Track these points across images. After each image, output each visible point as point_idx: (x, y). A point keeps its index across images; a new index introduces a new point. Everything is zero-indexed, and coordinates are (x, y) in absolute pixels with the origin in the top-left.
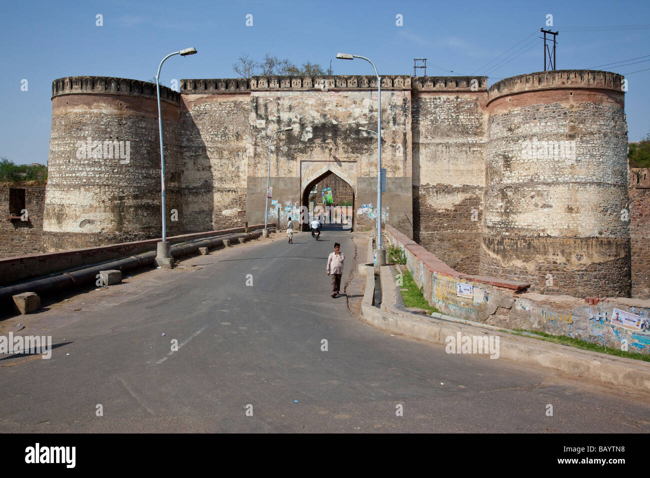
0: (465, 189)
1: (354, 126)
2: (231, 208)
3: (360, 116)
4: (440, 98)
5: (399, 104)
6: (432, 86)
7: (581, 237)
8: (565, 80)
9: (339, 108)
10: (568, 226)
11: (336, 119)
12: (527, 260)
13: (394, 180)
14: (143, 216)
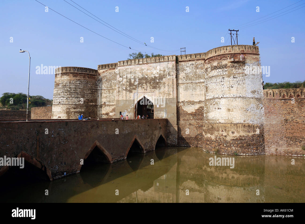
0: (200, 102)
1: (153, 77)
2: (112, 112)
3: (156, 73)
4: (189, 64)
5: (171, 67)
6: (186, 58)
7: (234, 123)
8: (225, 50)
9: (148, 71)
10: (228, 118)
11: (147, 75)
12: (212, 134)
13: (169, 99)
14: (77, 115)
